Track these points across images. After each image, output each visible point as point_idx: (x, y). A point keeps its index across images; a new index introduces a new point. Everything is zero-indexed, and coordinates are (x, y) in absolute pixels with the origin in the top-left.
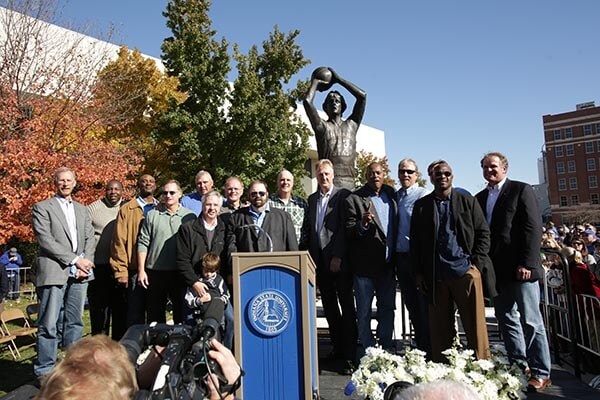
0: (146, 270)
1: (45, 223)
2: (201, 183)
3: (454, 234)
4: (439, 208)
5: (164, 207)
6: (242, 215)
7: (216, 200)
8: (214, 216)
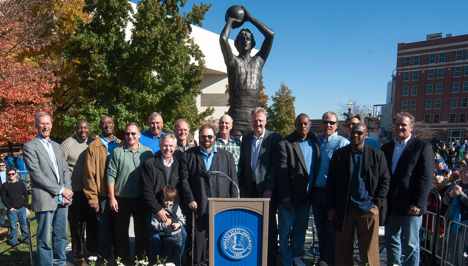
0: (116, 197)
1: (35, 160)
2: (154, 123)
3: (364, 181)
4: (354, 160)
5: (126, 144)
6: (194, 156)
7: (171, 142)
8: (169, 154)
